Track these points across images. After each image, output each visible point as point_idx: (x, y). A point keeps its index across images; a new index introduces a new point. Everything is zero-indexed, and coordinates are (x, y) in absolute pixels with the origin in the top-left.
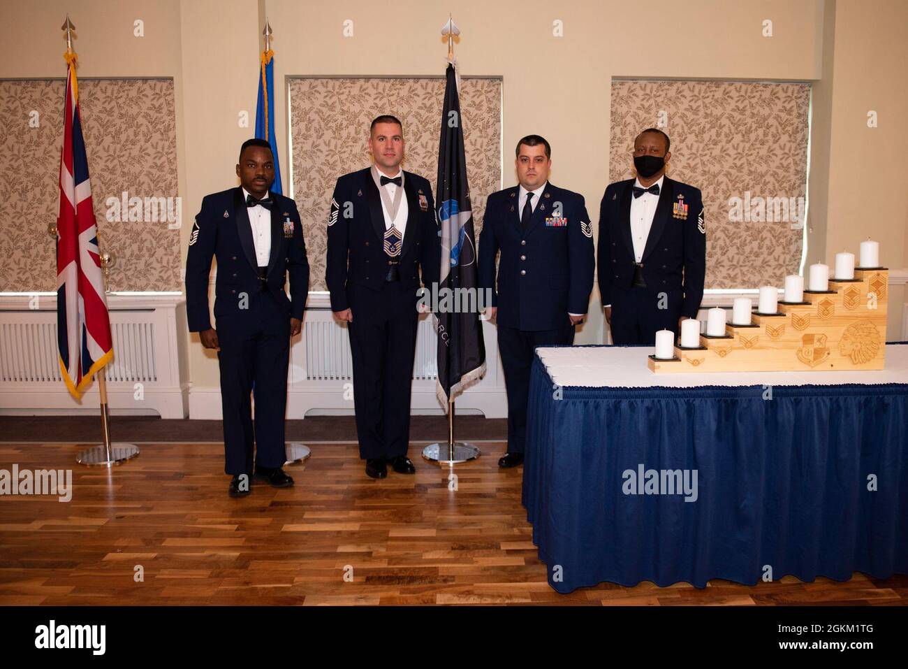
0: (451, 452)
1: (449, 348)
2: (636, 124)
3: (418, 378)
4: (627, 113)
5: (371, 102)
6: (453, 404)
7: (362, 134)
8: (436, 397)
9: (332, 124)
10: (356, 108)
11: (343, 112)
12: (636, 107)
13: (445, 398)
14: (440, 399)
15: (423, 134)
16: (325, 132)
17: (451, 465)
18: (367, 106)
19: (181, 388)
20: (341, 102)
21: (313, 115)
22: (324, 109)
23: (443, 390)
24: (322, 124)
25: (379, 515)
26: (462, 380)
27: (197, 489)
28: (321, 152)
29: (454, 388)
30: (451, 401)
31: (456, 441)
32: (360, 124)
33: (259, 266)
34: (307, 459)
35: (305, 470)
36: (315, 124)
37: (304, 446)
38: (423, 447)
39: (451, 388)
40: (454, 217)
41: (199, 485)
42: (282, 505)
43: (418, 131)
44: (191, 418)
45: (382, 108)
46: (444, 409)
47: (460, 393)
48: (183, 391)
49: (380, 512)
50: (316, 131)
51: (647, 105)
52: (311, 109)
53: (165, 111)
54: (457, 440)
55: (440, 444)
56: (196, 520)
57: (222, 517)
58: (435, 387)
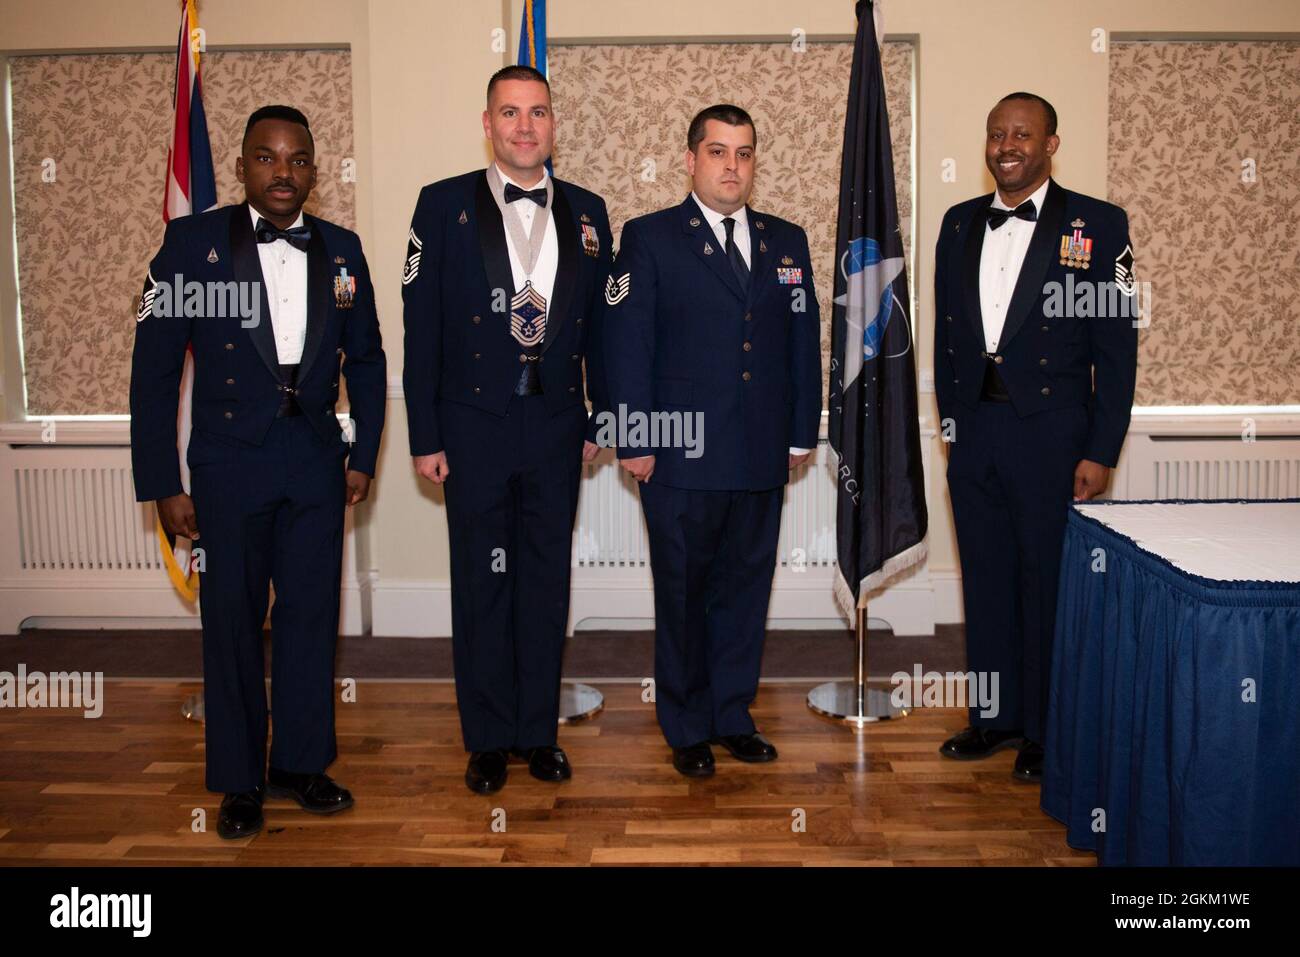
0: (860, 700)
1: (858, 509)
2: (1149, 116)
3: (784, 564)
4: (1134, 97)
5: (687, 85)
6: (865, 611)
7: (671, 140)
8: (830, 600)
9: (620, 123)
10: (661, 95)
11: (639, 102)
12: (1149, 87)
13: (850, 599)
14: (841, 600)
15: (777, 138)
16: (608, 136)
17: (860, 725)
18: (680, 91)
19: (359, 581)
20: (636, 86)
21: (586, 108)
22: (607, 98)
23: (846, 586)
24: (603, 123)
25: (769, 828)
26: (884, 568)
27: (411, 772)
28: (601, 171)
29: (868, 582)
30: (861, 606)
31: (869, 679)
32: (668, 123)
33: (280, 363)
34: (598, 712)
35: (601, 734)
36: (591, 124)
37: (590, 689)
38: (808, 688)
39: (862, 582)
40: (871, 270)
41: (413, 764)
42: (578, 807)
43: (768, 133)
44: (376, 633)
45: (706, 95)
46: (846, 620)
47: (879, 591)
48: (362, 586)
49: (770, 822)
50: (592, 135)
51: (1167, 83)
52: (583, 98)
53: (333, 103)
54: (872, 675)
55: (840, 685)
56: (421, 837)
57: (469, 830)
58: (833, 578)
